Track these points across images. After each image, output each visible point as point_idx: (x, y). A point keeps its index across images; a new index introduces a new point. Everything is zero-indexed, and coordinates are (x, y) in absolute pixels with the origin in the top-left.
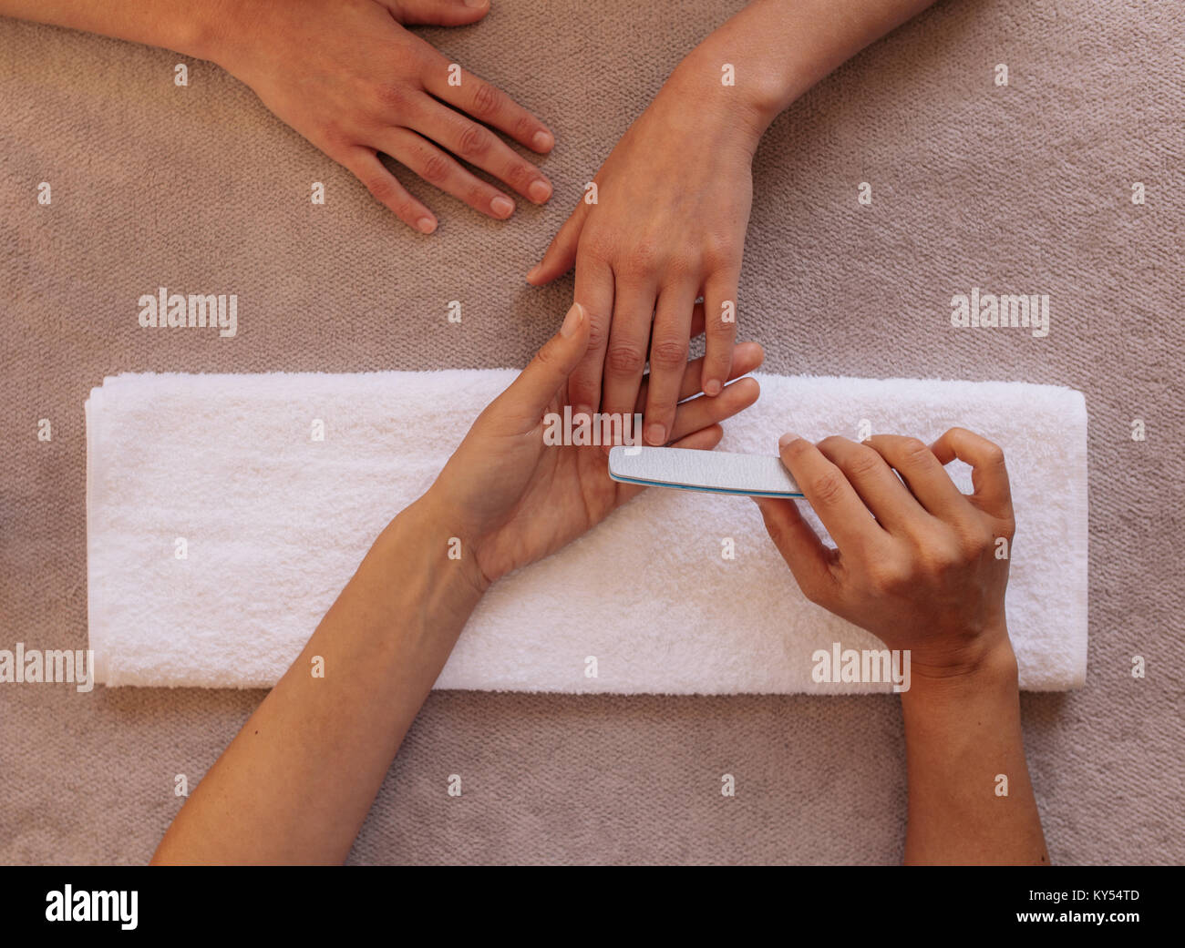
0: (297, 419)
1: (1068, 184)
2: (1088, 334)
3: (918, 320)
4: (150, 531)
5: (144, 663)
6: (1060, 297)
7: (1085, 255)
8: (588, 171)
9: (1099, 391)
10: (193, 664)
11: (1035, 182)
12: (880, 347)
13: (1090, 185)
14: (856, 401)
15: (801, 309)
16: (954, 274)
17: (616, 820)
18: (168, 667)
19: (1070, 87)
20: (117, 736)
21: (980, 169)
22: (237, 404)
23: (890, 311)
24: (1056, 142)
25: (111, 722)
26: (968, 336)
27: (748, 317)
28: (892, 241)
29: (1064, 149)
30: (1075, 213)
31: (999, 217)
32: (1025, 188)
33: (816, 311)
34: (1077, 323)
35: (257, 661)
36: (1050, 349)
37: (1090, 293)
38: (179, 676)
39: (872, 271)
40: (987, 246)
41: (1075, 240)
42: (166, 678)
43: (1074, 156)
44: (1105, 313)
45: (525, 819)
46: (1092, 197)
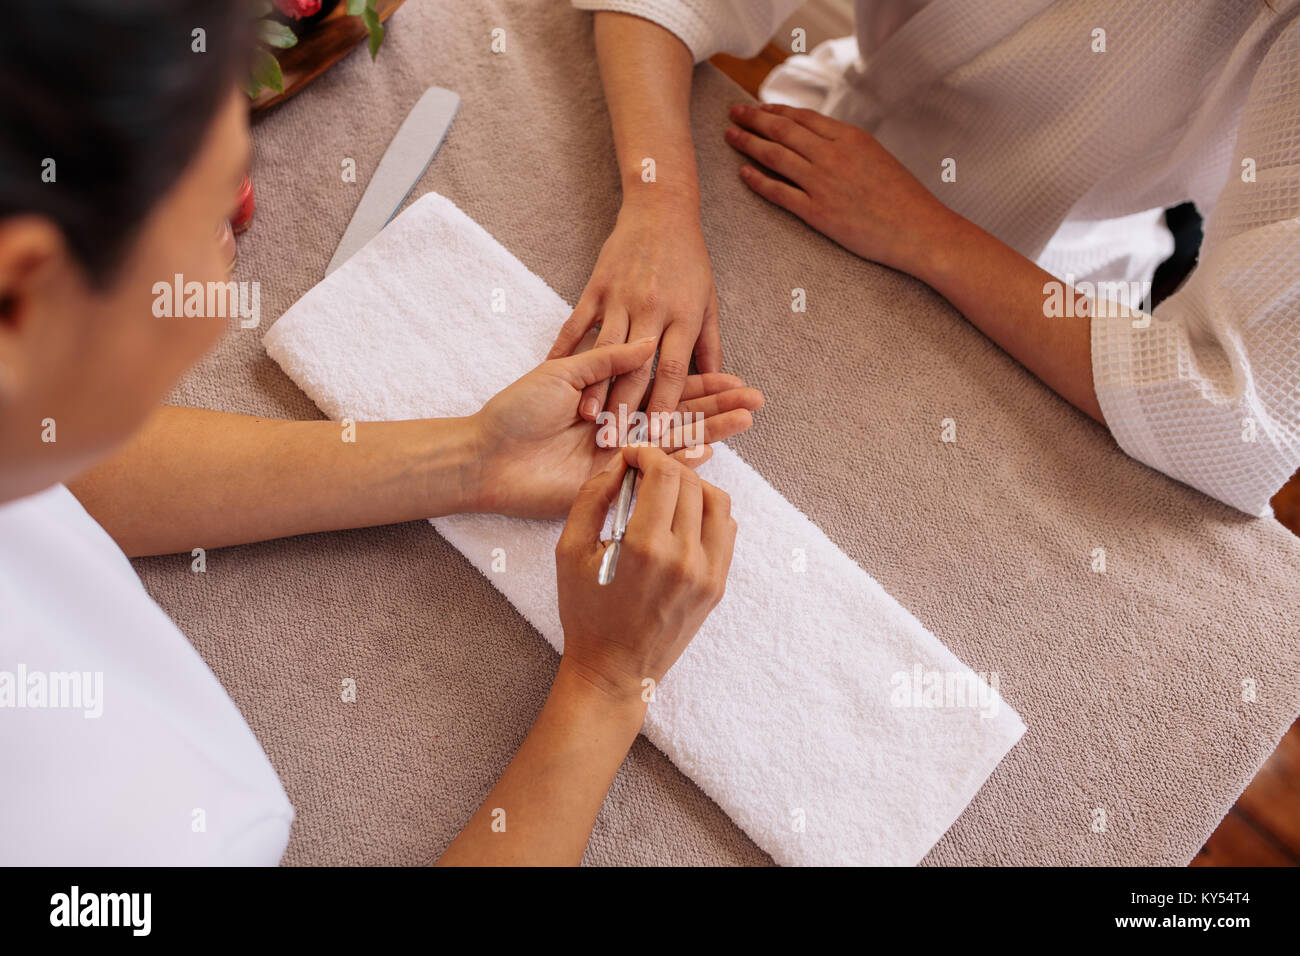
0: (527, 308)
1: (1125, 620)
2: (1062, 720)
3: (956, 610)
4: (384, 289)
5: (301, 353)
6: (1062, 680)
7: (1101, 671)
8: (829, 354)
9: (1039, 760)
10: (325, 381)
11: (1104, 599)
12: (916, 603)
13: (1139, 633)
14: (873, 598)
15: (887, 537)
16: (1004, 605)
17: (467, 721)
18: (310, 368)
19: (1174, 567)
20: (239, 389)
21: (1075, 560)
22: (503, 271)
23: (943, 589)
24: (1139, 589)
25: (244, 378)
26: (980, 648)
27: (849, 512)
28: (981, 552)
29: (1140, 596)
30: (1115, 640)
31: (1063, 599)
32: (1094, 596)
33: (896, 547)
34: (1060, 706)
35: (361, 413)
36: (1028, 706)
37: (1084, 696)
38: (310, 380)
39: (952, 556)
40: (1040, 608)
41: (1102, 656)
42: (303, 374)
43: (1143, 607)
44: (1085, 717)
45: (413, 666)
46: (1135, 641)
